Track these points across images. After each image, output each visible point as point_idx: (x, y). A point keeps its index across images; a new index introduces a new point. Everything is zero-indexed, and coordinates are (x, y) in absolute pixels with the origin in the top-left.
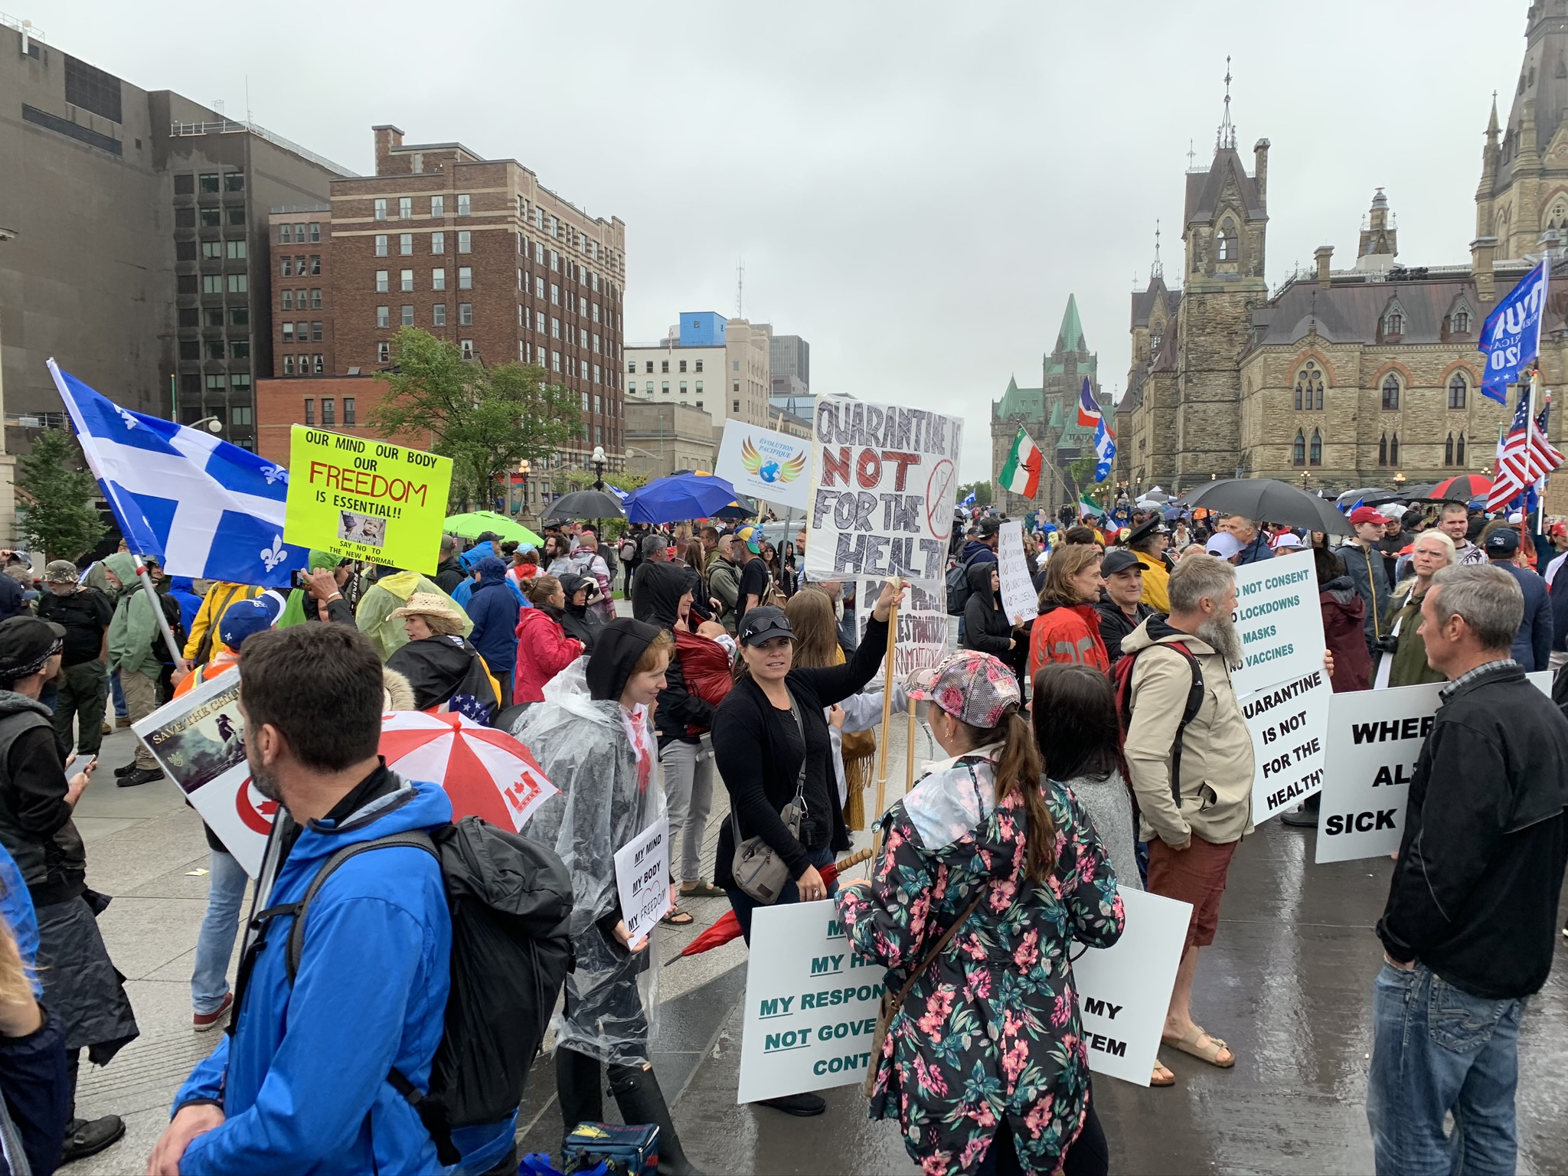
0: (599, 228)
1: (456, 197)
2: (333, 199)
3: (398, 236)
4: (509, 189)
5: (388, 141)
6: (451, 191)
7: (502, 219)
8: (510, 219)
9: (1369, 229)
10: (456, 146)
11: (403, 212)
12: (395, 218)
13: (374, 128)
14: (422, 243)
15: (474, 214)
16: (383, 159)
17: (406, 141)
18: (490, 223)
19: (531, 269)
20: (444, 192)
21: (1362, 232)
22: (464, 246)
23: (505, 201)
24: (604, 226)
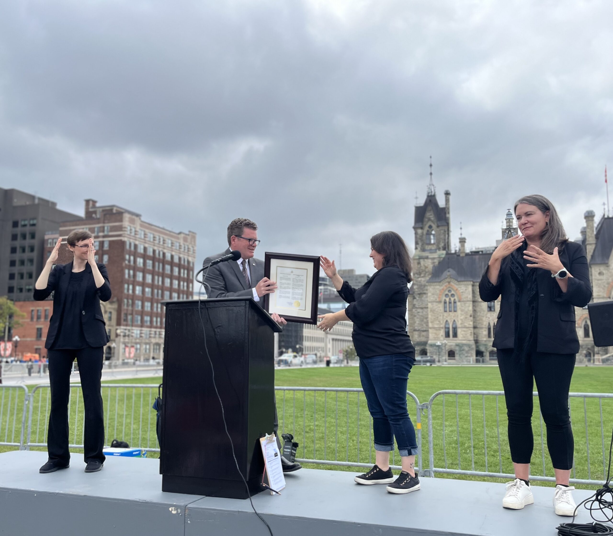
1: (104, 227)
2: (60, 229)
4: (123, 223)
5: (90, 205)
6: (102, 225)
7: (120, 235)
8: (123, 235)
9: (505, 227)
10: (114, 206)
13: (85, 200)
15: (111, 234)
16: (87, 211)
18: (116, 237)
19: (135, 254)
21: (502, 229)
22: (106, 246)
23: (122, 228)
24: (182, 235)
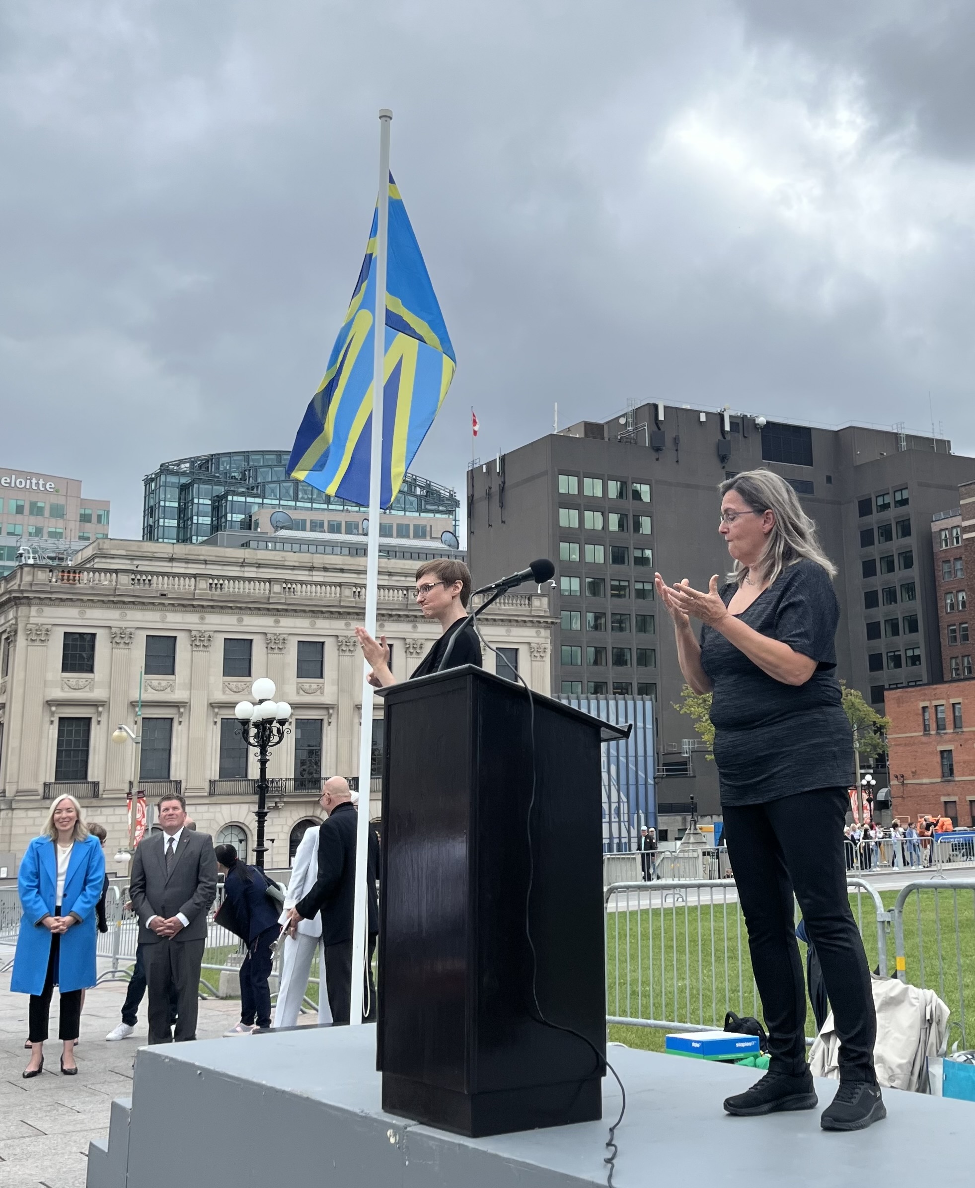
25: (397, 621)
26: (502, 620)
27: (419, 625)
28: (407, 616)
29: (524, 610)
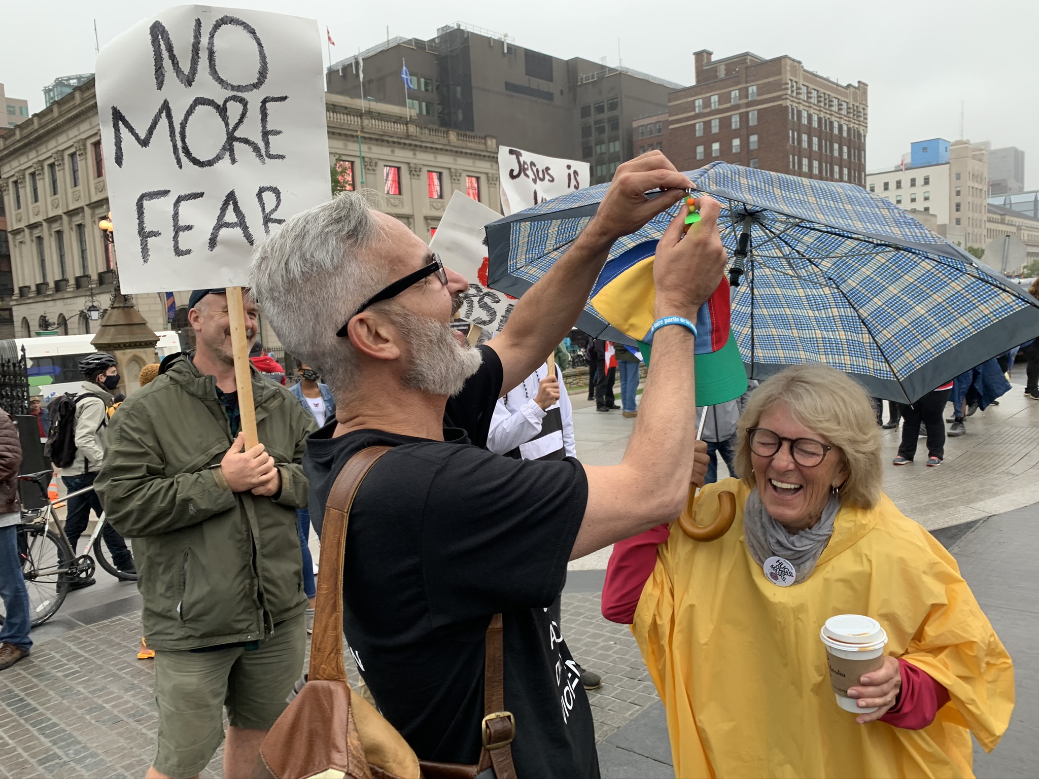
0: (848, 91)
1: (747, 88)
2: (670, 104)
3: (710, 121)
4: (783, 76)
5: (703, 60)
6: (744, 85)
7: (779, 98)
8: (784, 97)
10: (747, 54)
11: (713, 105)
12: (708, 110)
13: (695, 54)
14: (725, 123)
15: (759, 98)
16: (700, 72)
17: (714, 58)
18: (770, 102)
19: (799, 128)
20: (740, 86)
22: (753, 120)
23: (781, 85)
24: (852, 89)
25: (403, 148)
26: (471, 154)
27: (417, 153)
28: (410, 145)
29: (482, 147)
